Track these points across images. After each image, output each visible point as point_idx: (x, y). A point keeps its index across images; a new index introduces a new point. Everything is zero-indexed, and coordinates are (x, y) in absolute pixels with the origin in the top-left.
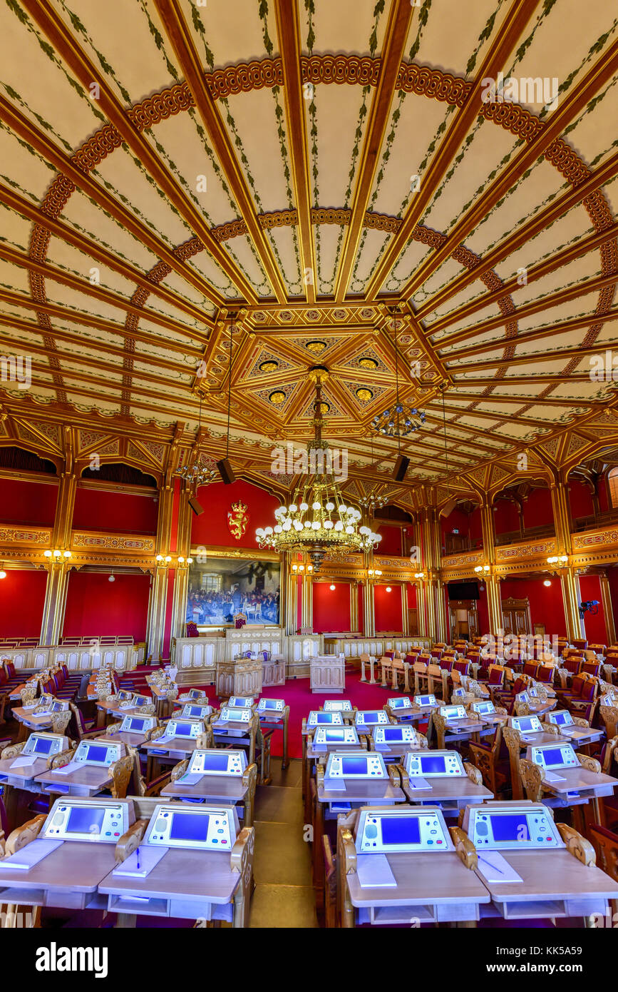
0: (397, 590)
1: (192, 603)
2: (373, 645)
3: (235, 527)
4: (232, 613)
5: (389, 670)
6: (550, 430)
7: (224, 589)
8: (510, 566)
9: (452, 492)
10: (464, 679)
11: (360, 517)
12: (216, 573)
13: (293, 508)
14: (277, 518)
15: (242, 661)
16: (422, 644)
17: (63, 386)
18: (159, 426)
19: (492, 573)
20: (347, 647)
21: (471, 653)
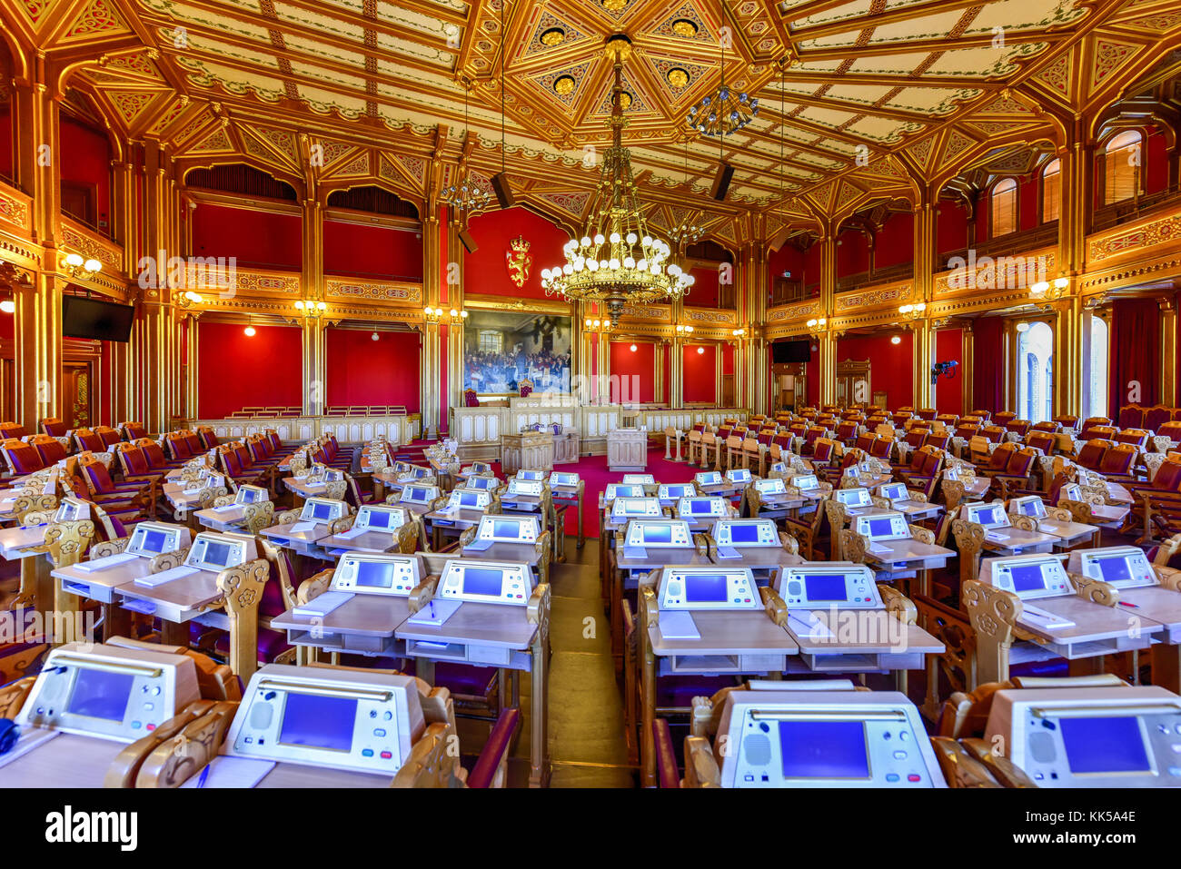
0: (710, 352)
1: (470, 367)
2: (680, 418)
3: (515, 271)
4: (516, 379)
5: (697, 445)
6: (923, 126)
7: (506, 351)
8: (851, 318)
9: (785, 220)
10: (785, 454)
11: (668, 253)
12: (496, 330)
13: (586, 241)
14: (566, 255)
15: (529, 434)
16: (737, 416)
17: (292, 75)
18: (416, 132)
19: (828, 328)
20: (650, 419)
21: (795, 426)
